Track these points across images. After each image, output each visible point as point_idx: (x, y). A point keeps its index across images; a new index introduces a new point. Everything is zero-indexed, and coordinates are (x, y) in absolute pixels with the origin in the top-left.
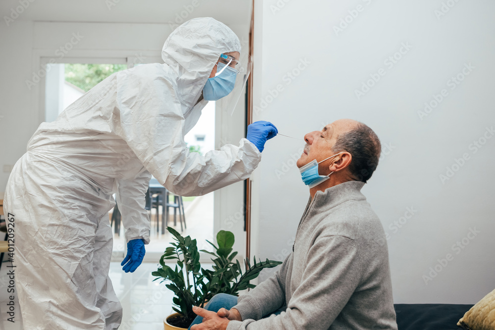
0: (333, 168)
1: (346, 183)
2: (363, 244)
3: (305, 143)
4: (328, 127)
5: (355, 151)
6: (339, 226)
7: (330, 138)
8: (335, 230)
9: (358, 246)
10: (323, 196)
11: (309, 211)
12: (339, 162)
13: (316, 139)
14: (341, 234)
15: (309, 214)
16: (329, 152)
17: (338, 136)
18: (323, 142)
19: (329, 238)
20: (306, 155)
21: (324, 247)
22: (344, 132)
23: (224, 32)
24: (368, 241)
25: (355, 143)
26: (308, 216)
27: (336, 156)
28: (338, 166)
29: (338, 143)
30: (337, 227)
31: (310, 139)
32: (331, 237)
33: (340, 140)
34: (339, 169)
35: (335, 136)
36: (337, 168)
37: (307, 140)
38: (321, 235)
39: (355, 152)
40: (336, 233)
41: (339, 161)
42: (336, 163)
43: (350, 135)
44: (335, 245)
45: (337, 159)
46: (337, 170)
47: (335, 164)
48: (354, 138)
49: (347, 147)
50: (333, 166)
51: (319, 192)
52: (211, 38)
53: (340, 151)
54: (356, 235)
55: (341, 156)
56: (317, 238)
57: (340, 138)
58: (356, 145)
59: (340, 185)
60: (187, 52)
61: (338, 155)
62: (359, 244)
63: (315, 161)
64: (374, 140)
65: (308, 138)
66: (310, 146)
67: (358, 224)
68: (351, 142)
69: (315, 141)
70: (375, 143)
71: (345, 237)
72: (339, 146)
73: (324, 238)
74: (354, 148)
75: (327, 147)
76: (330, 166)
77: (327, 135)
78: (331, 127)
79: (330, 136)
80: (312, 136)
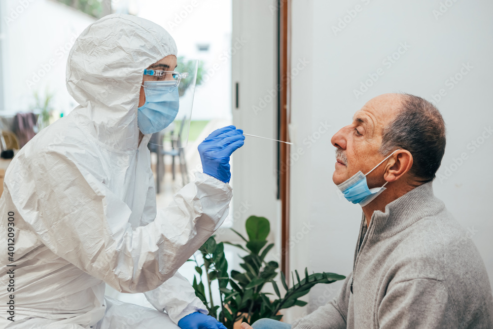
0: (389, 177)
1: (413, 191)
2: (454, 283)
3: (336, 148)
4: (362, 117)
5: (413, 143)
6: (418, 263)
7: (373, 136)
8: (413, 270)
9: (449, 288)
10: (384, 218)
11: (367, 238)
12: (396, 166)
13: (350, 141)
14: (422, 275)
15: (368, 242)
16: (377, 155)
17: (383, 130)
18: (363, 144)
19: (407, 283)
20: (343, 166)
21: (402, 297)
22: (389, 121)
23: (141, 34)
24: (461, 277)
25: (410, 132)
26: (367, 244)
27: (389, 159)
28: (397, 172)
29: (385, 140)
30: (415, 265)
31: (341, 142)
32: (411, 282)
33: (387, 134)
34: (399, 176)
35: (379, 131)
36: (396, 175)
37: (336, 145)
38: (395, 280)
39: (414, 145)
40: (415, 275)
41: (395, 164)
42: (391, 168)
43: (397, 123)
44: (418, 293)
45: (392, 162)
46: (397, 178)
47: (391, 171)
48: (405, 125)
49: (399, 142)
50: (389, 174)
51: (377, 213)
52: (123, 50)
53: (392, 151)
54: (443, 273)
55: (396, 156)
56: (391, 284)
57: (385, 132)
58: (412, 136)
60: (97, 78)
61: (392, 156)
62: (449, 286)
63: (360, 173)
64: (433, 118)
65: (337, 142)
66: (344, 152)
67: (443, 256)
68: (403, 134)
69: (349, 144)
70: (436, 120)
71: (428, 279)
72: (388, 143)
73: (400, 284)
74: (411, 140)
75: (371, 150)
76: (385, 175)
77: (366, 132)
78: (368, 118)
79: (372, 132)
80: (343, 138)
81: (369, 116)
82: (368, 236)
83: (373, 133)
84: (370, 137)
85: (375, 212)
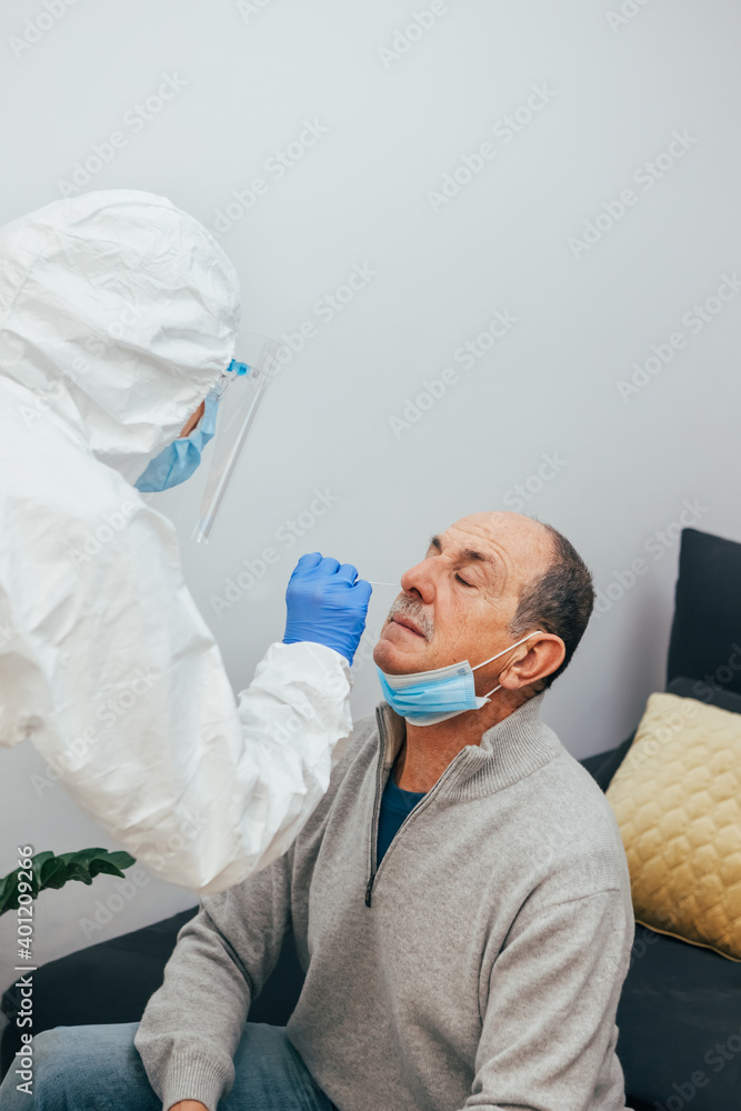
0: (509, 679)
4: (482, 552)
7: (501, 594)
11: (433, 800)
12: (527, 661)
13: (445, 590)
15: (432, 806)
16: (501, 634)
17: (523, 586)
18: (480, 605)
21: (568, 930)
22: (534, 573)
27: (517, 647)
28: (526, 673)
29: (522, 608)
31: (426, 588)
33: (528, 598)
34: (526, 682)
35: (515, 588)
36: (521, 677)
41: (527, 658)
42: (517, 664)
43: (548, 582)
44: (599, 921)
45: (522, 653)
46: (521, 683)
47: (517, 670)
48: (560, 589)
49: (547, 617)
50: (512, 675)
51: (476, 751)
52: (201, 301)
53: (527, 631)
55: (531, 645)
57: (526, 592)
59: (514, 717)
60: (118, 351)
61: (524, 644)
66: (426, 608)
68: (555, 604)
72: (527, 615)
73: (564, 907)
74: (563, 618)
75: (495, 621)
76: (503, 674)
77: (488, 581)
78: (496, 556)
79: (501, 586)
80: (429, 580)
81: (498, 553)
82: (437, 794)
83: (504, 588)
84: (496, 593)
85: (468, 748)
